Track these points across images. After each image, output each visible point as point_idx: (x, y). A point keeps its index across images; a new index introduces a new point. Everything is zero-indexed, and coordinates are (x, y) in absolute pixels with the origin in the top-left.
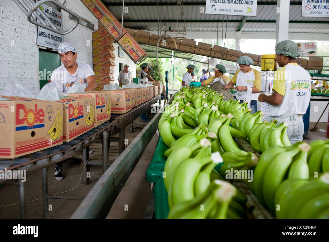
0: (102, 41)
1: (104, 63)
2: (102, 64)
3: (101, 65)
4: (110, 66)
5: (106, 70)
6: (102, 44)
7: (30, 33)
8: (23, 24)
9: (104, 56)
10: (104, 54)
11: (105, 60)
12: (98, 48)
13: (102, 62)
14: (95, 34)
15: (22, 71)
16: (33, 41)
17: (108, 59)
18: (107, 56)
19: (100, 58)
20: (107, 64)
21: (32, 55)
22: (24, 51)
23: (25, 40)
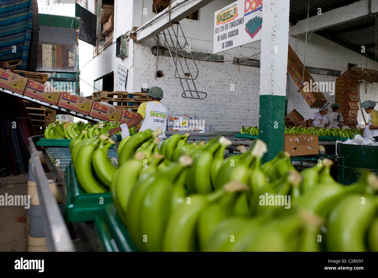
0: (344, 86)
1: (344, 107)
2: (342, 108)
3: (341, 110)
4: (349, 110)
5: (345, 114)
6: (343, 89)
7: (254, 90)
8: (248, 84)
9: (344, 101)
10: (345, 99)
11: (345, 104)
12: (340, 93)
13: (342, 106)
14: (338, 80)
15: (246, 114)
16: (257, 94)
17: (348, 103)
18: (347, 100)
19: (340, 102)
20: (347, 108)
21: (255, 104)
22: (249, 102)
23: (250, 94)
